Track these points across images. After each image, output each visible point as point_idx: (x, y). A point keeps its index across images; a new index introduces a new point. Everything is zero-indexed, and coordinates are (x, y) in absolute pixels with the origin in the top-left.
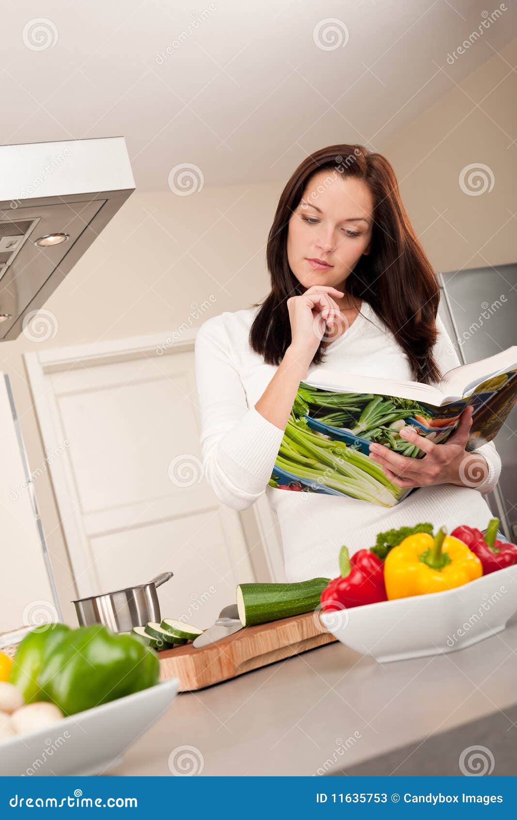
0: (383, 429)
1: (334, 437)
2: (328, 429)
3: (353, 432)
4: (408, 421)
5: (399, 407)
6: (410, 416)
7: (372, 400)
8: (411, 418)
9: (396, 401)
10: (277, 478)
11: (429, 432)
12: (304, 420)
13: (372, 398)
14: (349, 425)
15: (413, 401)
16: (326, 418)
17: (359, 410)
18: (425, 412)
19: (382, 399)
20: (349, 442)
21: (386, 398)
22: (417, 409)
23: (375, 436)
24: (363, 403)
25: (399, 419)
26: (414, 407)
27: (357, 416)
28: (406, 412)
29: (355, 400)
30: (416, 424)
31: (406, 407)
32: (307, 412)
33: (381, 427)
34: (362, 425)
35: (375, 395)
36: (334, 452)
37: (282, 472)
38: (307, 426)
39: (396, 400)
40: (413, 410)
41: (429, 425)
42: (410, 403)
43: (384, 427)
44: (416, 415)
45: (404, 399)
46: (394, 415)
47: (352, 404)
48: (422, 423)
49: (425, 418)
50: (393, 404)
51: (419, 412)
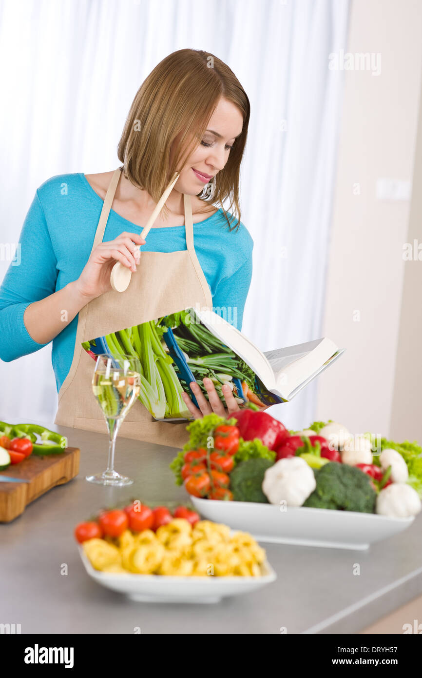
0: (210, 372)
1: (172, 353)
2: (175, 346)
3: (188, 359)
4: (235, 380)
5: (240, 369)
6: (239, 378)
7: (227, 353)
8: (239, 381)
9: (242, 365)
10: (94, 345)
11: (241, 397)
12: (165, 329)
13: (229, 351)
14: (191, 354)
15: (254, 373)
16: (183, 340)
17: (210, 351)
18: (253, 384)
19: (234, 356)
20: (178, 363)
21: (237, 358)
22: (250, 378)
23: (199, 372)
24: (219, 349)
25: (230, 375)
26: (249, 376)
27: (203, 353)
28: (240, 375)
29: (216, 345)
30: (238, 386)
31: (244, 372)
32: (174, 326)
33: (211, 370)
34: (200, 361)
35: (233, 352)
36: (158, 361)
37: (104, 345)
38: (162, 334)
39: (243, 363)
40: (246, 377)
41: (246, 393)
42: (250, 372)
43: (213, 372)
44: (245, 382)
45: (249, 367)
46: (230, 370)
47: (211, 345)
48: (243, 388)
49: (249, 388)
50: (238, 364)
51: (249, 381)
